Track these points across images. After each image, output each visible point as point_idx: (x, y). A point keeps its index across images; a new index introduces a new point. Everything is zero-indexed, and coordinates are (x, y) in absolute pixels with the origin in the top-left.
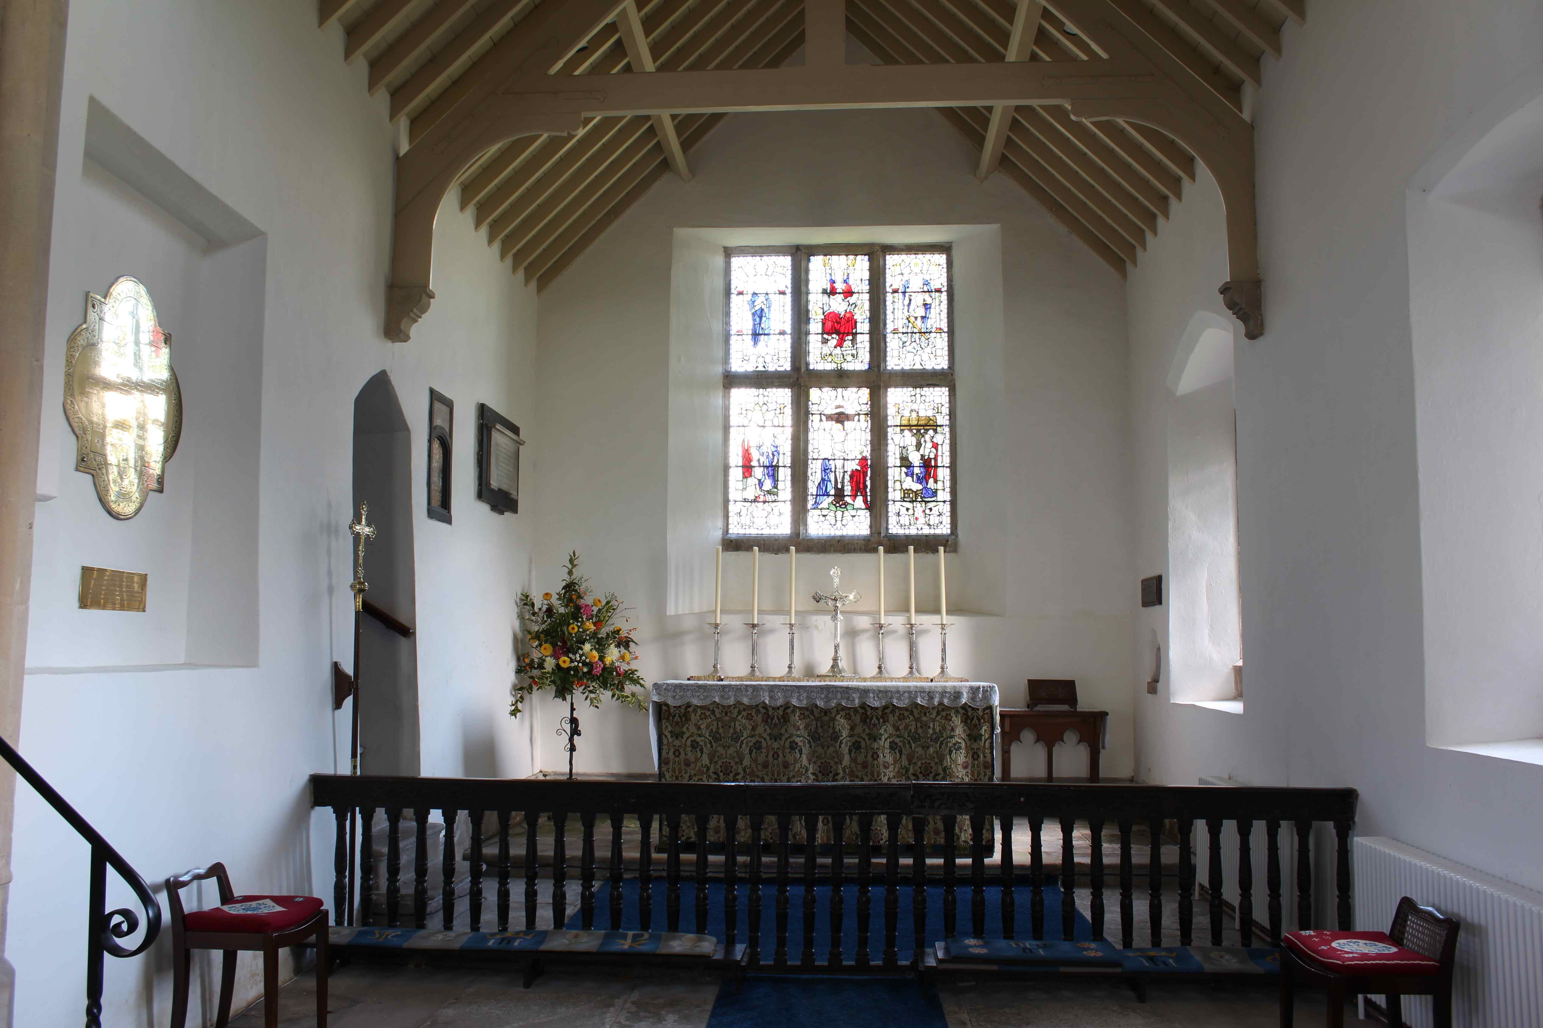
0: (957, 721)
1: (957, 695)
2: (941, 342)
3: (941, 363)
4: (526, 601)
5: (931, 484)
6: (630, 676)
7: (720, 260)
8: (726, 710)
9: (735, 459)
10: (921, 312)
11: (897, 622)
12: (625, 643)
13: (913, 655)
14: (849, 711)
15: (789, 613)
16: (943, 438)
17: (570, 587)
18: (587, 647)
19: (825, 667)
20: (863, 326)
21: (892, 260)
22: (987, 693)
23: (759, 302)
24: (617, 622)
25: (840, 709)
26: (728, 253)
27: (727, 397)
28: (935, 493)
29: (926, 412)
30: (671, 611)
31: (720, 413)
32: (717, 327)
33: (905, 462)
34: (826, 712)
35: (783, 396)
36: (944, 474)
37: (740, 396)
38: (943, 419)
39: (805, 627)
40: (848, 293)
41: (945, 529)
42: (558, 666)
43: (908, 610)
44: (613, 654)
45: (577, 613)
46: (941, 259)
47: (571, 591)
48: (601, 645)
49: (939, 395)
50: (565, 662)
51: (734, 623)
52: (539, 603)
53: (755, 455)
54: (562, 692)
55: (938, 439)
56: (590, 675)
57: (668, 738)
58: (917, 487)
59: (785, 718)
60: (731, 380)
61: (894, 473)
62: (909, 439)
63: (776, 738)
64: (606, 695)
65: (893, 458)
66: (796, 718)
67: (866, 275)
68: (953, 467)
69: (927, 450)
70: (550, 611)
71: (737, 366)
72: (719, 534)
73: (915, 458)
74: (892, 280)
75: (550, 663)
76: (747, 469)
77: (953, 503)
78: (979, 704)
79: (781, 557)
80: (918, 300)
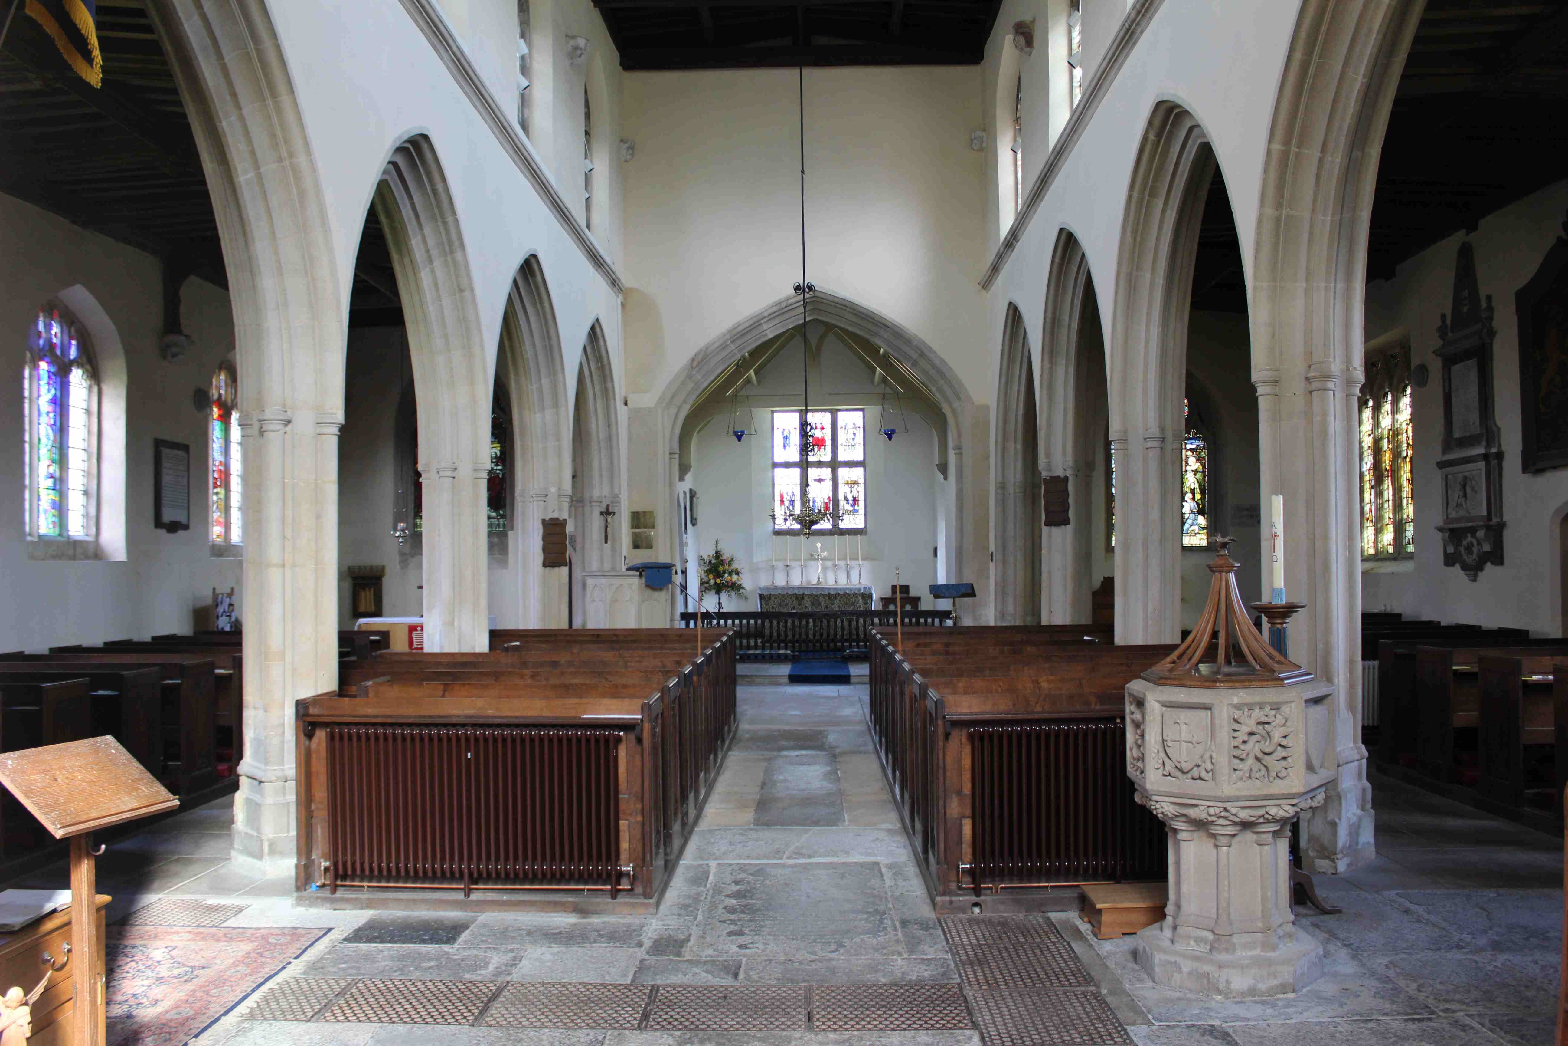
0: (860, 598)
1: (860, 589)
2: (860, 449)
3: (860, 457)
4: (701, 558)
5: (856, 507)
6: (740, 587)
7: (770, 415)
8: (783, 596)
9: (777, 498)
10: (852, 436)
11: (842, 563)
12: (738, 573)
13: (848, 576)
14: (823, 596)
15: (800, 560)
16: (861, 489)
17: (717, 553)
18: (726, 575)
19: (814, 581)
20: (829, 443)
21: (839, 414)
22: (870, 588)
23: (786, 433)
24: (735, 566)
25: (821, 594)
26: (773, 412)
27: (773, 472)
28: (858, 511)
29: (854, 478)
30: (755, 560)
31: (771, 479)
32: (769, 444)
33: (846, 498)
34: (817, 596)
35: (797, 471)
36: (862, 503)
37: (778, 471)
38: (861, 481)
39: (806, 566)
40: (822, 428)
41: (862, 526)
42: (716, 583)
43: (846, 559)
44: (735, 577)
45: (722, 563)
46: (861, 413)
47: (718, 554)
48: (730, 574)
49: (860, 470)
50: (718, 581)
51: (780, 565)
52: (706, 558)
53: (785, 496)
54: (718, 592)
55: (859, 489)
56: (727, 586)
57: (764, 605)
58: (851, 508)
59: (803, 598)
60: (775, 465)
61: (842, 502)
62: (847, 489)
63: (800, 605)
64: (733, 593)
65: (841, 497)
66: (806, 598)
67: (830, 421)
68: (865, 500)
69: (855, 494)
70: (710, 562)
71: (777, 459)
72: (771, 529)
73: (850, 498)
74: (840, 423)
75: (712, 582)
76: (782, 502)
77: (865, 515)
78: (867, 593)
79: (797, 538)
80: (851, 431)
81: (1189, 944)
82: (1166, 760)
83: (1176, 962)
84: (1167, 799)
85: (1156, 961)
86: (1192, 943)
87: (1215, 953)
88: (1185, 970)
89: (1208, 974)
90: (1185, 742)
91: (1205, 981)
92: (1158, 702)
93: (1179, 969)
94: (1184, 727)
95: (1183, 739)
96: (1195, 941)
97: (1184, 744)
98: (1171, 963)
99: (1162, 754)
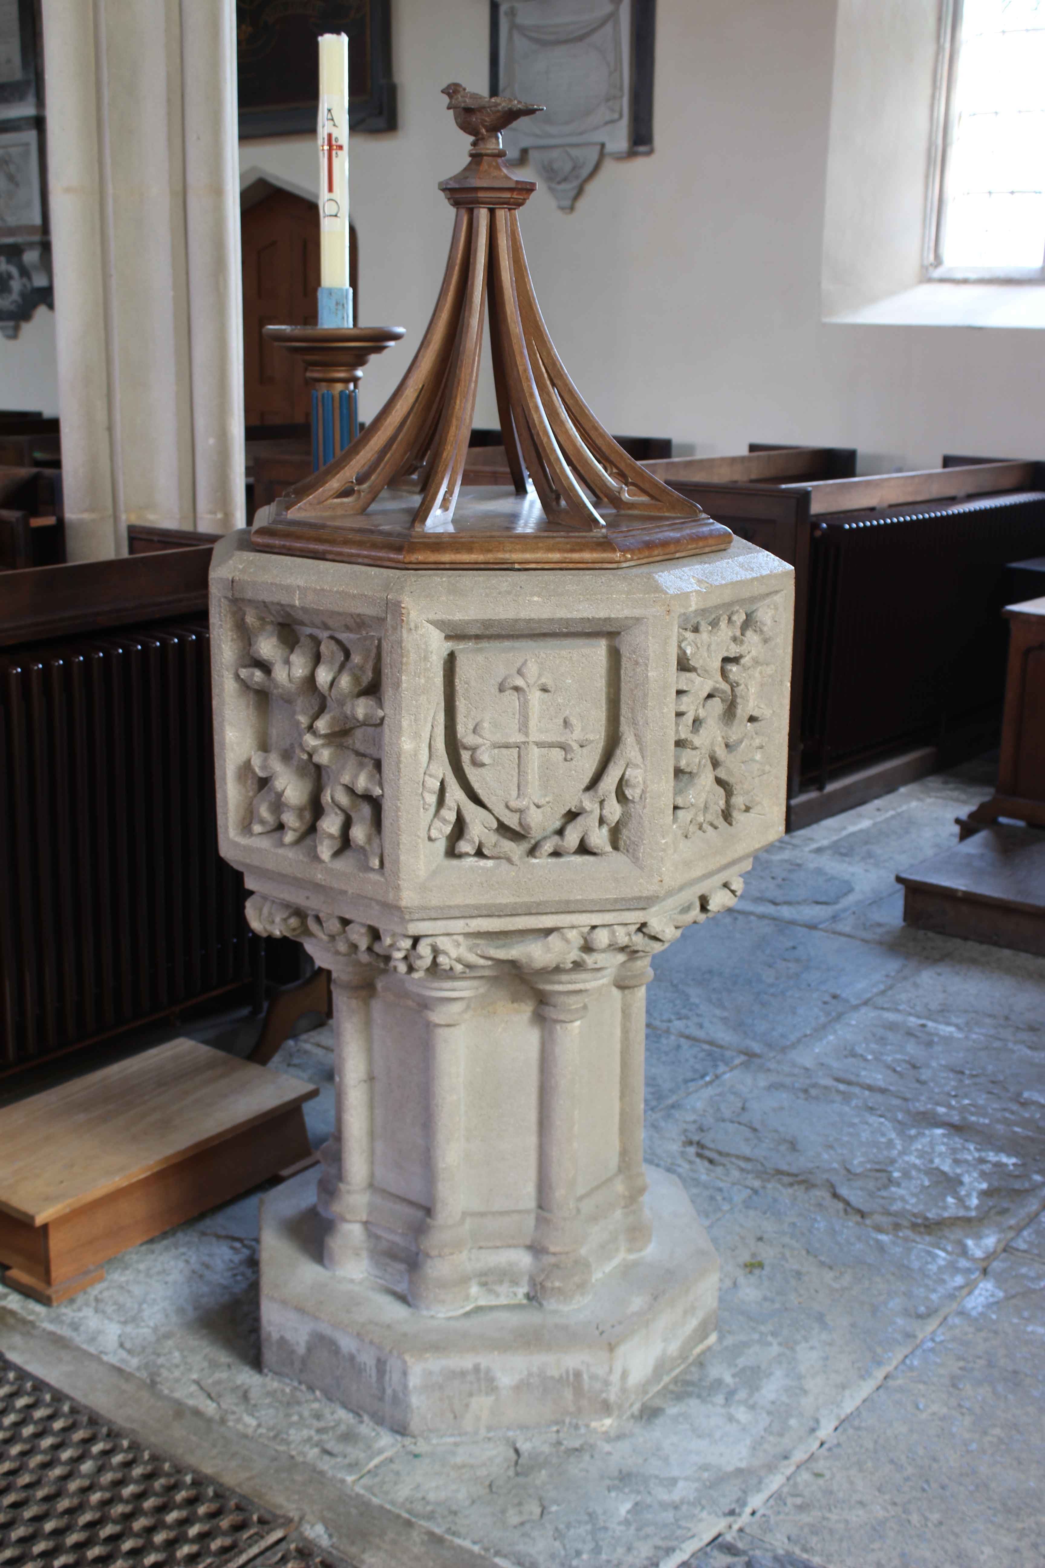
81: (467, 1298)
82: (471, 811)
83: (477, 1369)
84: (459, 926)
85: (414, 1380)
86: (474, 1290)
87: (551, 1304)
88: (505, 1380)
89: (578, 1375)
90: (539, 745)
91: (568, 1394)
92: (439, 624)
93: (490, 1385)
94: (535, 697)
95: (535, 735)
96: (484, 1284)
97: (535, 751)
98: (463, 1374)
99: (455, 794)
